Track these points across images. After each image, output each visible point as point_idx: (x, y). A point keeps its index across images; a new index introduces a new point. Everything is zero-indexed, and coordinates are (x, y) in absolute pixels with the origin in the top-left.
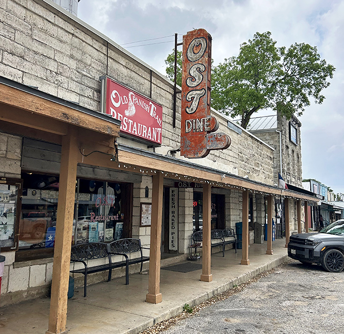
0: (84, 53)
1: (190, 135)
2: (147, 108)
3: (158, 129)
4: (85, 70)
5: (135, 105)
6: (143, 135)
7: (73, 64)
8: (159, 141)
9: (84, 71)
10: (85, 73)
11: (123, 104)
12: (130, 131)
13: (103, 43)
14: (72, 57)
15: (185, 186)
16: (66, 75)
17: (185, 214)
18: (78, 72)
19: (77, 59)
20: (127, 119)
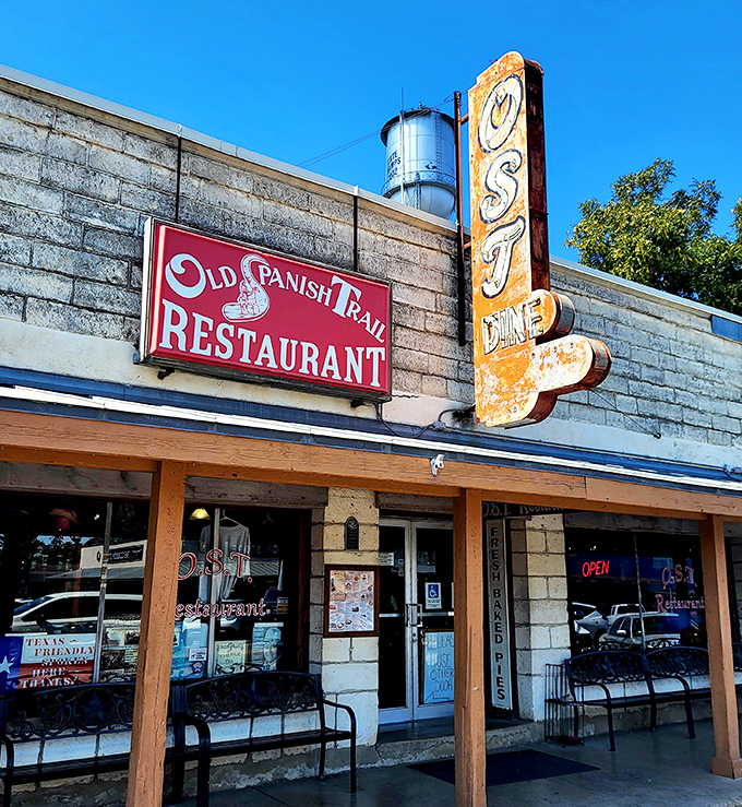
0: (91, 171)
1: (497, 359)
2: (320, 294)
3: (369, 350)
4: (98, 215)
5: (271, 289)
6: (304, 370)
7: (52, 203)
8: (375, 383)
9: (91, 216)
10: (95, 222)
11: (215, 287)
12: (245, 359)
13: (164, 141)
14: (47, 184)
15: (495, 512)
16: (25, 230)
17: (528, 600)
18: (70, 221)
19: (64, 189)
20: (231, 328)
